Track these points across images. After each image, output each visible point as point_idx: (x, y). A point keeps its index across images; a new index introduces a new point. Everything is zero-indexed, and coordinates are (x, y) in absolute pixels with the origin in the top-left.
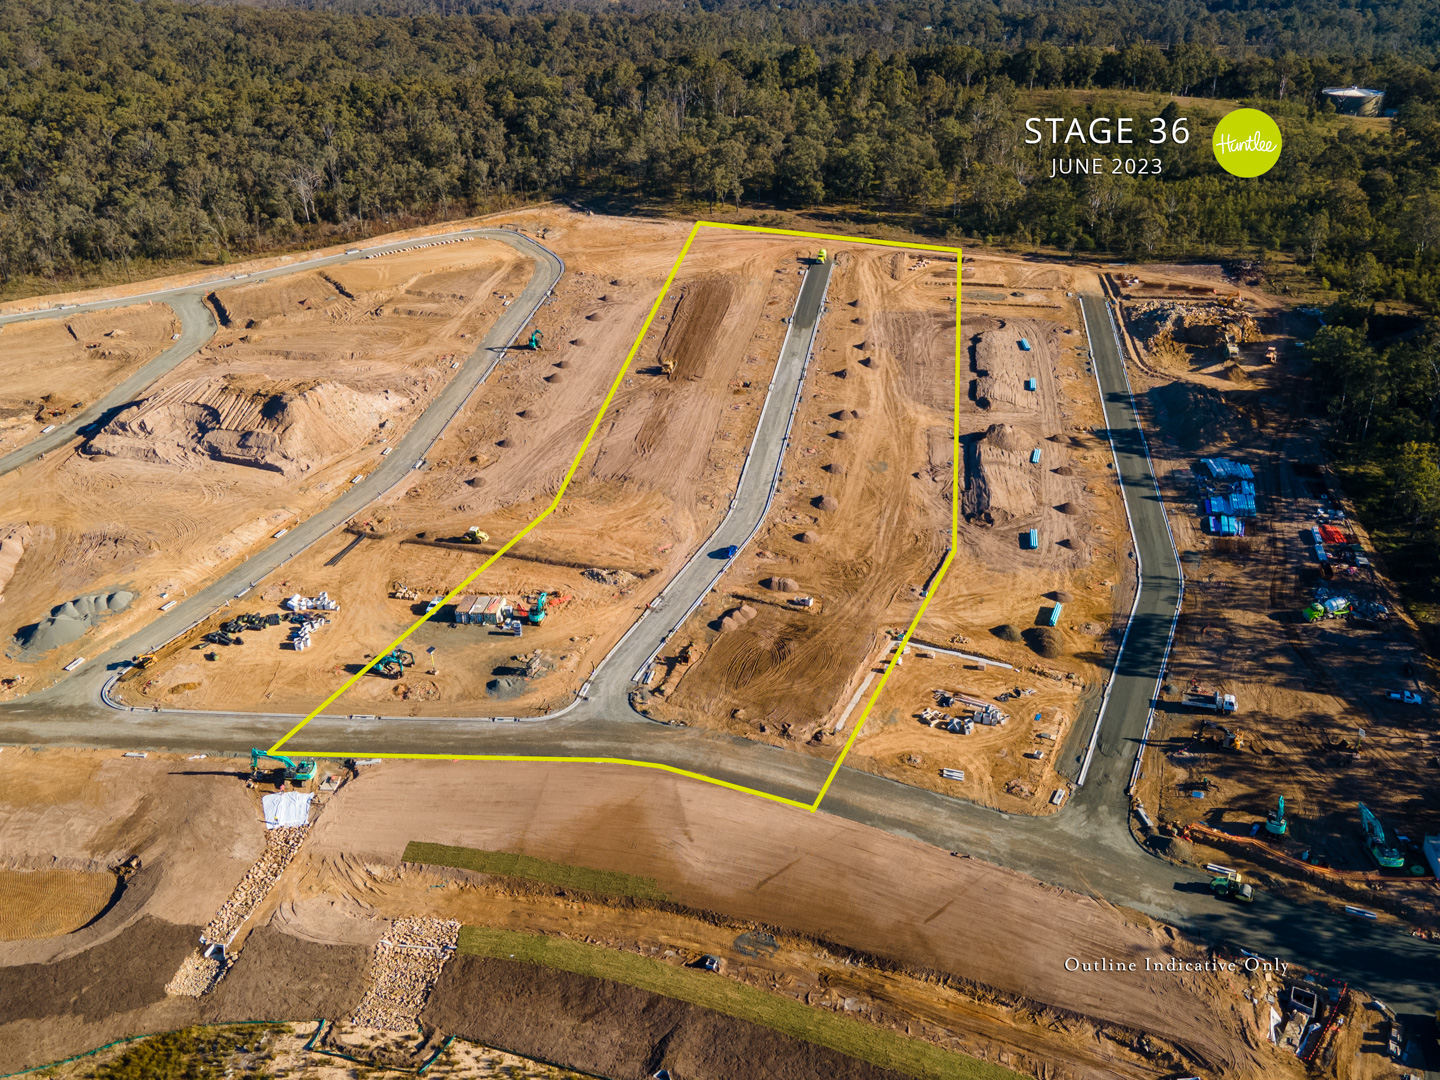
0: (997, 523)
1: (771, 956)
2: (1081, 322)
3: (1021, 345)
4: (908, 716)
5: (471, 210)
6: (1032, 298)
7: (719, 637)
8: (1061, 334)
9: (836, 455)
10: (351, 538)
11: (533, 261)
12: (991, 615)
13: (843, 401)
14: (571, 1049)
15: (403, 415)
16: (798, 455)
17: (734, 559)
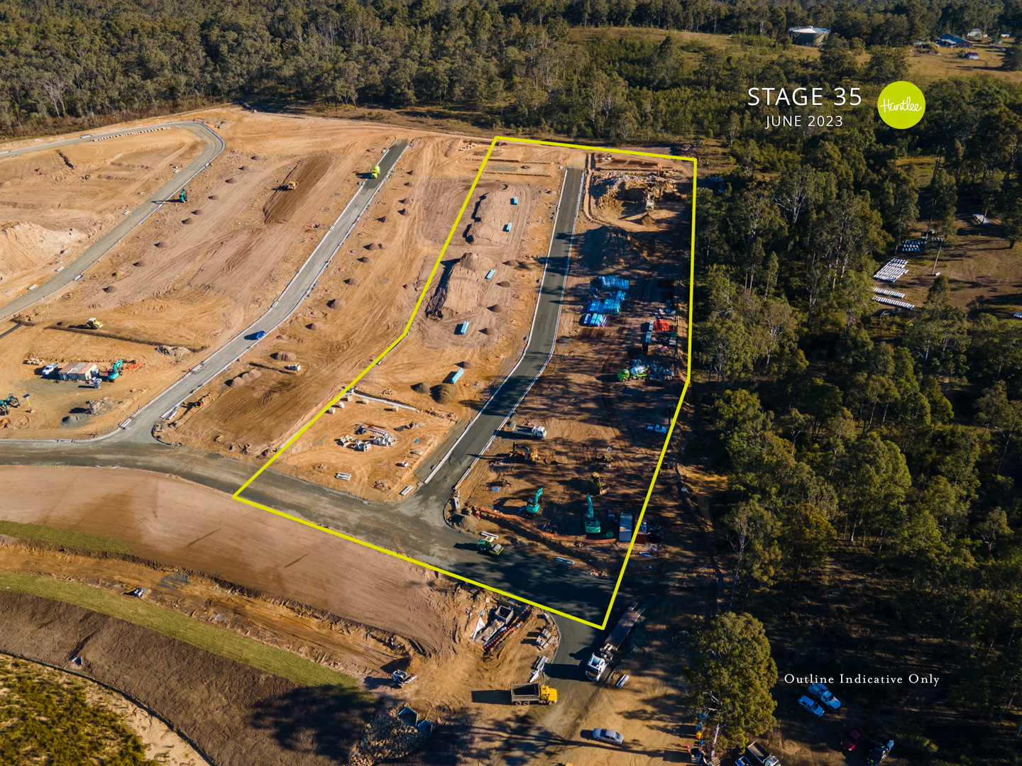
0: (445, 317)
1: (182, 588)
2: (560, 186)
3: (512, 202)
4: (332, 440)
5: (175, 109)
6: (534, 169)
7: (229, 390)
8: (543, 194)
9: (358, 273)
10: (14, 324)
11: (204, 143)
12: (416, 376)
13: (376, 237)
14: (26, 645)
15: (79, 245)
16: (332, 273)
17: (260, 340)
